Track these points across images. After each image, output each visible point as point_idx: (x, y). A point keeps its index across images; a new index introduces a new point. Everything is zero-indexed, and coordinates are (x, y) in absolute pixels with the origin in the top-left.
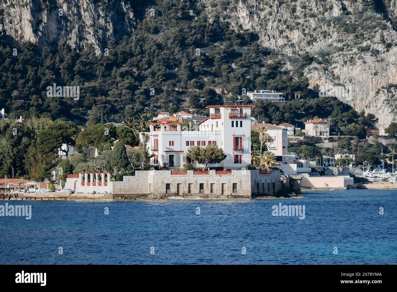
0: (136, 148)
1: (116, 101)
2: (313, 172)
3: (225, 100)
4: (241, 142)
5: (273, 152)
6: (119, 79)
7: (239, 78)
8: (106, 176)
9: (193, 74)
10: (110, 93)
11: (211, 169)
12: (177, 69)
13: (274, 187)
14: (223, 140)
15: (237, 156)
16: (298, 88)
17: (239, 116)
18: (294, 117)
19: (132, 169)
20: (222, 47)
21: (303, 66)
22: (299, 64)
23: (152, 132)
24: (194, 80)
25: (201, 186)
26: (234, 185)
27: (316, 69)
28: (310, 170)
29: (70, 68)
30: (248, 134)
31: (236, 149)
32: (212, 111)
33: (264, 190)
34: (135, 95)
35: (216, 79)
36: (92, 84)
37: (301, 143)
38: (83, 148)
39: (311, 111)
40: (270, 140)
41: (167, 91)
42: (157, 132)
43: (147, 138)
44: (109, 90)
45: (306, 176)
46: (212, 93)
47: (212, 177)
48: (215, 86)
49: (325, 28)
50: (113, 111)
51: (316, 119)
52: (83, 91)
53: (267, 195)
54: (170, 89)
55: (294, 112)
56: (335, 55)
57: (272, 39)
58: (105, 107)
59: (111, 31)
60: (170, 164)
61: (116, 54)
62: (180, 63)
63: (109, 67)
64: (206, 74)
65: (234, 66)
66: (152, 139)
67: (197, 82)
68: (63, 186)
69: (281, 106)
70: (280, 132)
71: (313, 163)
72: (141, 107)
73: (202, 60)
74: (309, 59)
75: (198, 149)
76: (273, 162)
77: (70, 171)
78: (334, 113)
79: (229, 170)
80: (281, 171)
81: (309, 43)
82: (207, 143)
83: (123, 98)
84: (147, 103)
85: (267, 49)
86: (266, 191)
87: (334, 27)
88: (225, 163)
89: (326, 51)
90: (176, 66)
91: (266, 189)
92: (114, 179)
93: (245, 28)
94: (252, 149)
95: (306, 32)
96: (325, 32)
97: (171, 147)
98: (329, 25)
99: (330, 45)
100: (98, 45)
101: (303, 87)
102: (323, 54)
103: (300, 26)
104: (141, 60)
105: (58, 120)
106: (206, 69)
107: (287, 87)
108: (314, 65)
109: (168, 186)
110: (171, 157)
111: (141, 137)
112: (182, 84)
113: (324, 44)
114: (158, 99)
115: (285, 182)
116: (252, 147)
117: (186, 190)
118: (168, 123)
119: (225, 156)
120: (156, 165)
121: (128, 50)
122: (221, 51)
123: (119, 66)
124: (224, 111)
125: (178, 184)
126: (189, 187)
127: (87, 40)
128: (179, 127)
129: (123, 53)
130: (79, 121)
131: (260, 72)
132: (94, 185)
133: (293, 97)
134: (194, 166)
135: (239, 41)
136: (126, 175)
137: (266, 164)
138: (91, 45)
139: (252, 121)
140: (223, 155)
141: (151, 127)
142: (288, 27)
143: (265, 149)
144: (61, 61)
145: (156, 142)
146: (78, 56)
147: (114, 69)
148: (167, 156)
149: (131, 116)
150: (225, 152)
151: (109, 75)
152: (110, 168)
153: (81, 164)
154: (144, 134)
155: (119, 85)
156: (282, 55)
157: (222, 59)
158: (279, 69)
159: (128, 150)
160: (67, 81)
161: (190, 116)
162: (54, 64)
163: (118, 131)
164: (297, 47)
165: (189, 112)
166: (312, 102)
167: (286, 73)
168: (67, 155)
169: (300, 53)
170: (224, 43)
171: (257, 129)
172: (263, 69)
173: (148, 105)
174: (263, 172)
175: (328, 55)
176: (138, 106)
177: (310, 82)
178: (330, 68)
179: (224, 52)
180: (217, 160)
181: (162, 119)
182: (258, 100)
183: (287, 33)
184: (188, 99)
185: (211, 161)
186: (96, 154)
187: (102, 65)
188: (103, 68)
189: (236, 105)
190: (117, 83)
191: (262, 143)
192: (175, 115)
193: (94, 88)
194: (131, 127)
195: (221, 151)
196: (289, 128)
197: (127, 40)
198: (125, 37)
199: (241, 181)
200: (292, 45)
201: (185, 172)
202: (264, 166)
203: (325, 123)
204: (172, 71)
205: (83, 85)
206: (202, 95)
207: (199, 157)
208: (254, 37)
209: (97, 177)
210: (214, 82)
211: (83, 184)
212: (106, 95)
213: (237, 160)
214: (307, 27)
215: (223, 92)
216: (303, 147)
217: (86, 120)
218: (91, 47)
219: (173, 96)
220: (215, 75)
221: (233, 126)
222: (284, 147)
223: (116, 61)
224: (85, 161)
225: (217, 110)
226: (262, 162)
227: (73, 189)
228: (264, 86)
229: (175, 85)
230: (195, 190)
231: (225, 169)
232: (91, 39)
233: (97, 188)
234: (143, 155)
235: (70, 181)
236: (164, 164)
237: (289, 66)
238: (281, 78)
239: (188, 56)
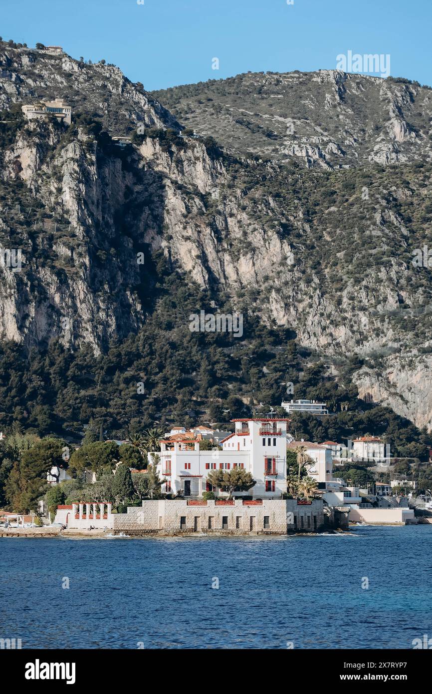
0: (144, 472)
1: (119, 413)
2: (365, 503)
3: (254, 412)
4: (274, 464)
5: (314, 477)
6: (122, 386)
7: (272, 385)
8: (106, 507)
9: (214, 380)
10: (111, 403)
11: (237, 498)
12: (194, 373)
13: (315, 521)
14: (252, 463)
15: (269, 482)
16: (345, 397)
17: (272, 431)
18: (340, 434)
19: (138, 498)
20: (251, 346)
21: (351, 371)
22: (346, 369)
23: (163, 452)
24: (216, 387)
25: (225, 520)
26: (266, 519)
27: (367, 374)
28: (360, 500)
29: (62, 373)
30: (283, 455)
31: (268, 473)
32: (238, 425)
33: (303, 525)
34: (143, 406)
35: (243, 386)
36: (90, 392)
37: (348, 466)
38: (78, 472)
39: (361, 426)
40: (311, 462)
41: (183, 401)
42: (169, 452)
43: (157, 460)
44: (110, 400)
45: (356, 507)
46: (239, 403)
47: (238, 509)
48: (242, 395)
49: (378, 324)
50: (116, 425)
51: (367, 437)
52: (78, 401)
53: (307, 532)
54: (186, 399)
55: (340, 428)
56: (391, 357)
57: (312, 337)
58: (105, 421)
59: (113, 327)
60: (186, 493)
61: (119, 355)
62: (199, 366)
63: (111, 371)
64: (231, 379)
65: (265, 369)
66: (163, 461)
67: (219, 390)
68: (53, 520)
69: (324, 420)
70: (323, 452)
71: (364, 492)
72: (150, 420)
73: (226, 362)
74: (359, 362)
75: (221, 473)
76: (313, 490)
77: (61, 500)
78: (390, 428)
79: (259, 500)
80: (324, 502)
81: (358, 342)
82: (232, 466)
83: (127, 409)
84: (157, 416)
85: (306, 349)
86: (306, 527)
87: (389, 323)
88: (255, 491)
89: (379, 352)
90: (194, 370)
91: (306, 524)
92: (115, 511)
93: (279, 323)
94: (288, 474)
95: (355, 328)
96: (378, 328)
97: (187, 470)
98: (383, 321)
99: (384, 346)
100: (98, 344)
101: (351, 396)
102: (375, 356)
103: (347, 322)
104: (150, 363)
105: (47, 437)
106: (230, 374)
107: (331, 396)
108: (365, 369)
109: (183, 520)
110: (187, 483)
111: (150, 458)
112: (201, 392)
113: (377, 344)
114: (170, 411)
115: (329, 515)
116: (288, 471)
117: (206, 525)
118: (184, 440)
119: (255, 483)
120: (168, 493)
121: (134, 350)
122: (250, 352)
123: (123, 369)
124: (254, 426)
125: (196, 518)
126: (210, 521)
127: (84, 338)
128: (197, 446)
129: (128, 354)
130: (72, 438)
131: (298, 377)
132: (91, 518)
133: (339, 409)
134: (215, 494)
135: (272, 339)
136: (131, 505)
137: (305, 492)
138: (89, 343)
139: (288, 438)
140: (252, 480)
141: (163, 446)
142: (332, 322)
143: (304, 473)
144: (52, 364)
145: (169, 464)
146: (72, 358)
147: (117, 373)
148: (182, 482)
149: (137, 432)
150: (254, 477)
151: (111, 381)
152: (112, 496)
153: (75, 492)
154: (153, 455)
155: (123, 393)
156: (325, 356)
157: (251, 361)
158: (322, 374)
159: (133, 474)
160: (59, 388)
161: (211, 432)
162: (42, 368)
163: (121, 451)
164: (343, 347)
165: (210, 427)
166: (363, 415)
167: (330, 379)
168: (58, 481)
169: (348, 354)
170: (254, 342)
171: (295, 448)
172: (302, 374)
173: (159, 419)
174: (302, 503)
175: (382, 357)
176: (146, 419)
177: (359, 390)
178: (384, 373)
179: (253, 353)
180: (245, 487)
181: (175, 436)
182: (296, 412)
183: (331, 329)
184: (208, 411)
185: (238, 489)
186: (94, 480)
187: (102, 368)
188: (103, 372)
189: (268, 418)
190: (121, 391)
191: (300, 466)
192: (192, 431)
193: (92, 397)
194: (137, 445)
195: (250, 476)
196: (333, 447)
197: (133, 338)
198: (131, 333)
199: (274, 514)
200: (338, 344)
201: (204, 502)
202: (303, 494)
203: (379, 442)
204: (189, 376)
205: (79, 393)
206: (226, 406)
207: (222, 484)
208: (290, 334)
209: (94, 509)
210: (240, 390)
211: (77, 517)
212: (107, 406)
213: (269, 487)
214: (355, 322)
215: (252, 402)
216: (352, 471)
217: (82, 437)
218: (89, 346)
219: (189, 407)
220: (243, 381)
221: (264, 444)
222: (327, 472)
223: (119, 363)
224: (80, 488)
225: (245, 425)
226: (300, 490)
227: (65, 524)
228: (302, 394)
229: (192, 394)
230: (217, 524)
231: (254, 499)
232: (89, 337)
233: (95, 522)
234: (152, 481)
235: (61, 514)
236: (179, 492)
237: (333, 371)
238: (324, 385)
239: (208, 357)
